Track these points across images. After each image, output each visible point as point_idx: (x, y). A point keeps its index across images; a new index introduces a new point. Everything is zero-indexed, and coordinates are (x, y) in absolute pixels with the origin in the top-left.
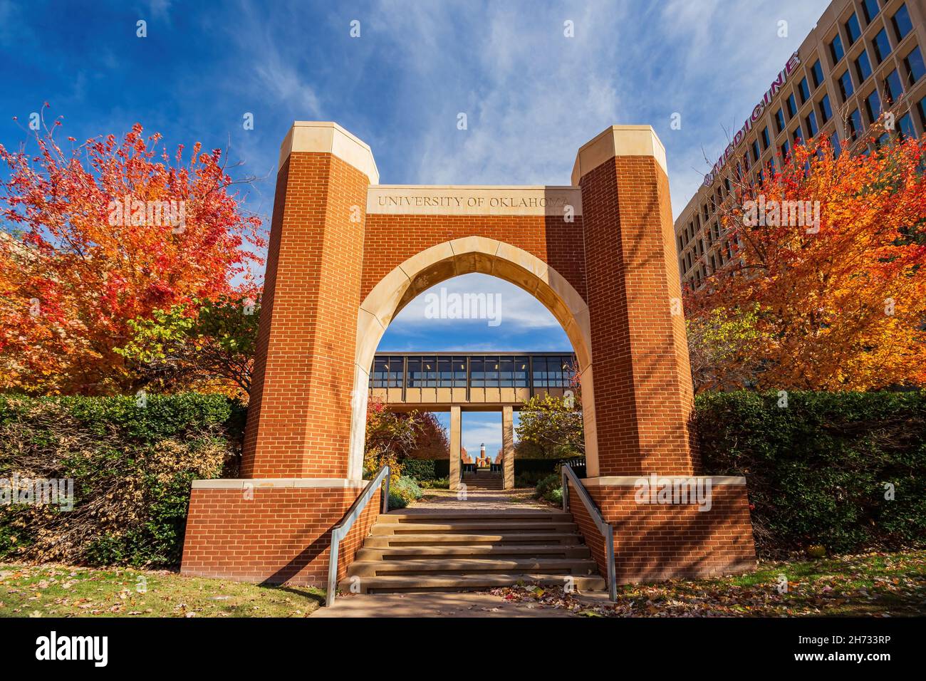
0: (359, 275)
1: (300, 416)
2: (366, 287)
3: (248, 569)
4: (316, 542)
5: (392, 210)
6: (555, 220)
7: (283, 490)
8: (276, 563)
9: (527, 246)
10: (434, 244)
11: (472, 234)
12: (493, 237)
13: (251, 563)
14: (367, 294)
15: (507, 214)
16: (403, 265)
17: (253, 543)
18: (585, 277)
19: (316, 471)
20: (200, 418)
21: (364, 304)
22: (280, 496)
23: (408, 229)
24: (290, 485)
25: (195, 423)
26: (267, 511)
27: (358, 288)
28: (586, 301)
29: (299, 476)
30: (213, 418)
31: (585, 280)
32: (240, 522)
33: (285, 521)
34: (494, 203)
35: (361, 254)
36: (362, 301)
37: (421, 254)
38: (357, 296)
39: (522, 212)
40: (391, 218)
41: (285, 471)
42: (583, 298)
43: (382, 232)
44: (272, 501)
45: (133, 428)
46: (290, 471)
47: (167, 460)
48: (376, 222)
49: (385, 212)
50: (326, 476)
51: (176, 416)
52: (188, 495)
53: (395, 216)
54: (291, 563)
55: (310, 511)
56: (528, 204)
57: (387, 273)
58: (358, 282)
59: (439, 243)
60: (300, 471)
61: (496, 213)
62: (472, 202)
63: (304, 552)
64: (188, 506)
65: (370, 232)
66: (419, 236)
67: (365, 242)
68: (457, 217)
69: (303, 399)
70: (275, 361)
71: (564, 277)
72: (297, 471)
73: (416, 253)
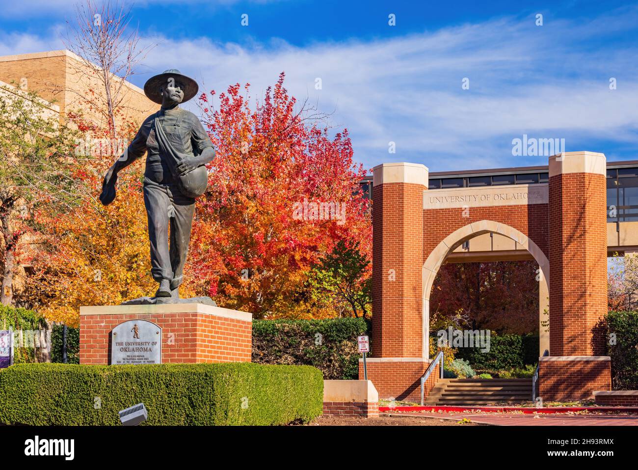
0: (422, 248)
1: (400, 329)
2: (425, 254)
3: (386, 395)
4: (413, 384)
5: (438, 206)
6: (532, 207)
7: (397, 363)
8: (397, 393)
9: (515, 225)
10: (461, 226)
11: (483, 219)
12: (496, 220)
13: (387, 393)
14: (427, 258)
15: (504, 204)
16: (445, 240)
17: (387, 385)
18: (548, 243)
19: (409, 354)
20: (357, 331)
21: (425, 264)
22: (396, 365)
23: (447, 218)
24: (400, 361)
25: (355, 333)
26: (391, 372)
27: (421, 256)
28: (548, 258)
29: (402, 357)
30: (362, 330)
31: (548, 245)
32: (381, 376)
33: (399, 376)
34: (496, 197)
35: (422, 235)
36: (424, 263)
37: (455, 233)
38: (421, 260)
39: (512, 203)
40: (437, 211)
41: (396, 354)
42: (547, 256)
43: (432, 221)
44: (393, 367)
45: (330, 336)
46: (398, 354)
47: (347, 350)
48: (429, 214)
49: (434, 208)
50: (413, 357)
51: (347, 330)
52: (358, 364)
53: (439, 210)
54: (403, 393)
55: (409, 371)
56: (516, 197)
57: (436, 246)
58: (421, 252)
59: (464, 225)
60: (403, 354)
61: (497, 204)
62: (483, 198)
63: (408, 389)
64: (358, 369)
65: (426, 221)
66: (453, 222)
67: (424, 227)
68: (474, 208)
69: (400, 320)
70: (386, 302)
71: (536, 244)
72: (402, 355)
73: (452, 232)
